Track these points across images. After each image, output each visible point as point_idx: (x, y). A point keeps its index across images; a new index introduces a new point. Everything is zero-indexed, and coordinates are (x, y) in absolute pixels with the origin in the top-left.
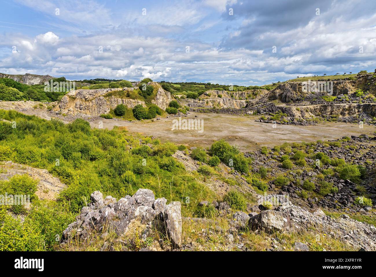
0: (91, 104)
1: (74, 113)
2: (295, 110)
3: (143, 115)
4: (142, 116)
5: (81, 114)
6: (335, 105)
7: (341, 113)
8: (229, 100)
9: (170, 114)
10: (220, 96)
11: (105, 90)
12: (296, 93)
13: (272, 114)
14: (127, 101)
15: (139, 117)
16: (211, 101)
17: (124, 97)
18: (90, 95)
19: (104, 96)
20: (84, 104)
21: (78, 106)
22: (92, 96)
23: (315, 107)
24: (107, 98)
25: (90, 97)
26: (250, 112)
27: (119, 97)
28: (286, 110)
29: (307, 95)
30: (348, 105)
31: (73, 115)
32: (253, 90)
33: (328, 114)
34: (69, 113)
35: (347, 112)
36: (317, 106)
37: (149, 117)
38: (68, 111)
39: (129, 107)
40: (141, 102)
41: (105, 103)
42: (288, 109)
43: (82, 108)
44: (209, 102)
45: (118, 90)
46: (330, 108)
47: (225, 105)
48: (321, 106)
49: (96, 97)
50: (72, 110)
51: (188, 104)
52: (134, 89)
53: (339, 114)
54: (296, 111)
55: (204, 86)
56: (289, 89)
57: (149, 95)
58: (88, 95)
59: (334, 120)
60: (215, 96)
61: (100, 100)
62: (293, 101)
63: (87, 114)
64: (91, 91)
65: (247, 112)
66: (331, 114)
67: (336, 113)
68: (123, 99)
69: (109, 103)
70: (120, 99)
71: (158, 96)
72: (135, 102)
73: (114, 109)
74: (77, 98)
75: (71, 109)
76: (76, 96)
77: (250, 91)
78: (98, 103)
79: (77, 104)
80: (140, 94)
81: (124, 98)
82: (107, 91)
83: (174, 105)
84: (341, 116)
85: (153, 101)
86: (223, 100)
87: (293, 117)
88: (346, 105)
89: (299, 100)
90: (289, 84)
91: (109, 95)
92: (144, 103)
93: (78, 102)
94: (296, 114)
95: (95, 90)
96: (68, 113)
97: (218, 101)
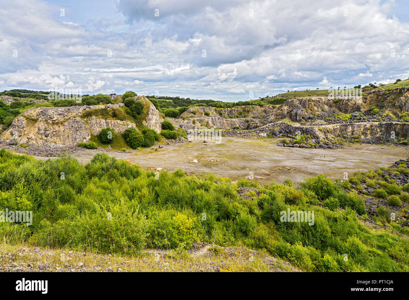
0: (62, 128)
1: (38, 143)
2: (317, 131)
3: (140, 142)
4: (138, 143)
5: (49, 144)
6: (355, 123)
7: (362, 133)
8: (219, 119)
9: (169, 138)
10: (207, 114)
11: (81, 108)
12: (306, 110)
13: (291, 136)
14: (113, 122)
15: (134, 145)
16: (198, 120)
17: (109, 117)
18: (60, 115)
19: (81, 117)
20: (51, 128)
21: (42, 132)
22: (62, 116)
23: (334, 127)
24: (85, 119)
25: (59, 119)
26: (262, 134)
27: (102, 118)
28: (308, 130)
29: (318, 112)
30: (369, 124)
31: (37, 145)
32: (243, 106)
33: (349, 134)
34: (30, 143)
35: (369, 132)
36: (337, 126)
37: (147, 144)
38: (27, 139)
39: (116, 131)
40: (131, 125)
41: (83, 126)
42: (310, 130)
43: (49, 134)
44: (196, 122)
45: (100, 108)
46: (351, 127)
47: (214, 124)
48: (341, 125)
49: (69, 119)
50: (34, 137)
51: (180, 125)
52: (120, 106)
53: (361, 135)
54: (319, 132)
55: (171, 101)
56: (299, 105)
57: (139, 114)
58: (57, 116)
59: (357, 142)
60: (202, 113)
61: (75, 122)
62: (305, 120)
63: (57, 143)
64: (60, 110)
65: (260, 134)
66: (352, 134)
67: (357, 133)
68: (107, 121)
69: (88, 127)
70: (103, 121)
71: (150, 115)
72: (123, 124)
73: (96, 135)
74: (40, 120)
75: (31, 135)
76: (38, 117)
77: (239, 107)
78: (72, 126)
79: (41, 128)
80: (128, 113)
81: (110, 119)
82: (84, 110)
83: (169, 127)
84: (362, 137)
85: (144, 122)
86: (212, 118)
87: (317, 139)
88: (367, 124)
89: (311, 119)
90: (297, 99)
91: (88, 115)
92: (134, 125)
93: (41, 125)
94: (320, 135)
95: (66, 108)
96: (27, 142)
97: (206, 120)
